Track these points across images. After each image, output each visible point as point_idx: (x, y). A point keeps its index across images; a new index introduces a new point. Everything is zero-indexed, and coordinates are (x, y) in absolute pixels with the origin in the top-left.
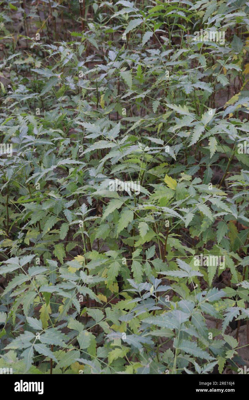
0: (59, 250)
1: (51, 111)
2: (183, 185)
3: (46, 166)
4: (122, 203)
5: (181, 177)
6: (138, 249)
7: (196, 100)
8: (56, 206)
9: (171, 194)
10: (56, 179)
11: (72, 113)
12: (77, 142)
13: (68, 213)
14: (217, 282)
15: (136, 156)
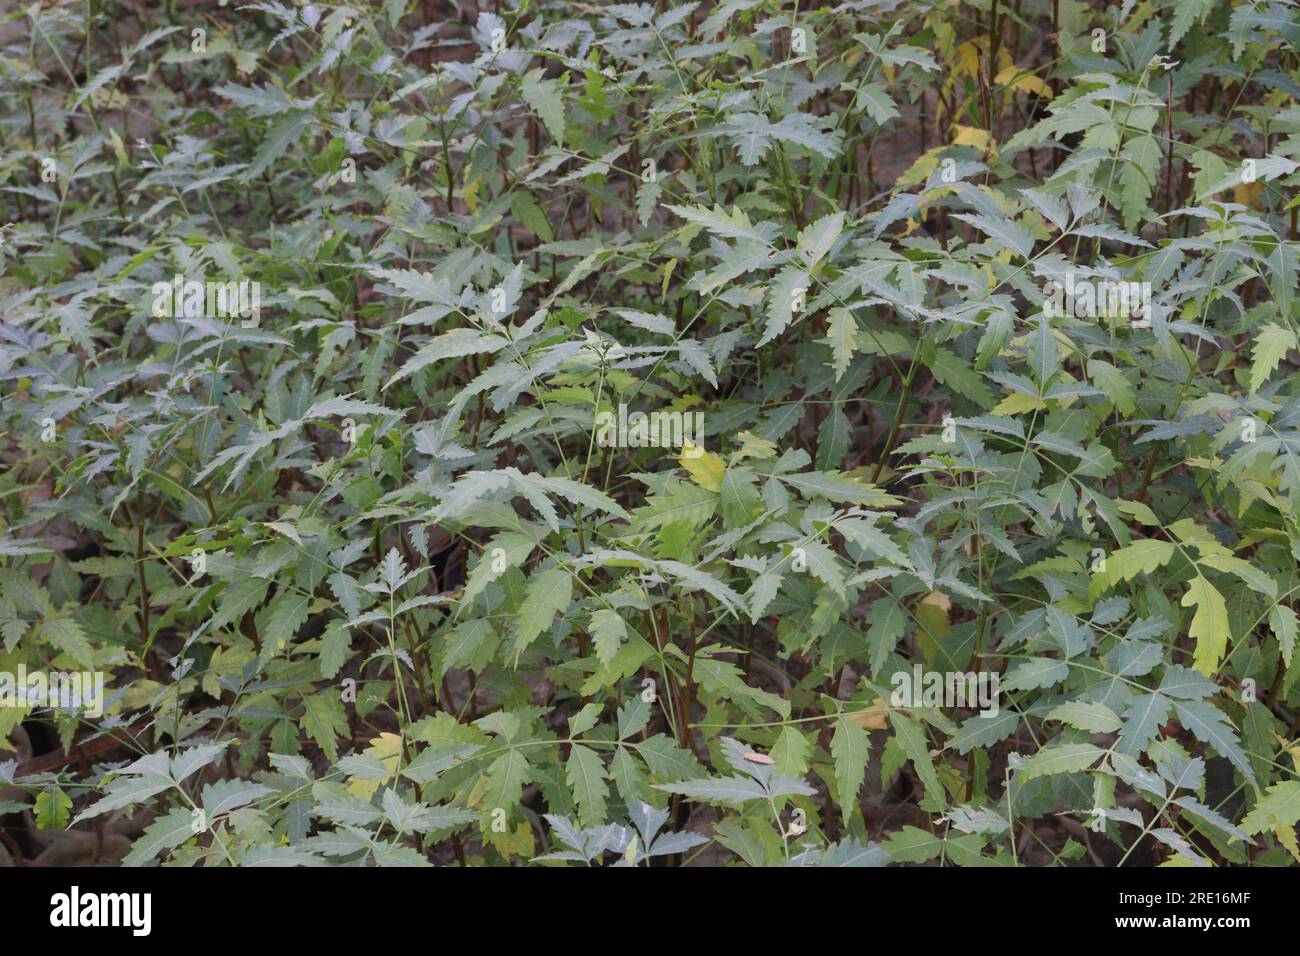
0: (321, 715)
1: (297, 224)
2: (746, 475)
3: (276, 418)
4: (531, 546)
5: (738, 447)
6: (589, 707)
7: (787, 177)
8: (305, 561)
9: (707, 507)
10: (308, 462)
11: (370, 230)
12: (381, 332)
13: (345, 588)
14: (894, 801)
15: (575, 377)
